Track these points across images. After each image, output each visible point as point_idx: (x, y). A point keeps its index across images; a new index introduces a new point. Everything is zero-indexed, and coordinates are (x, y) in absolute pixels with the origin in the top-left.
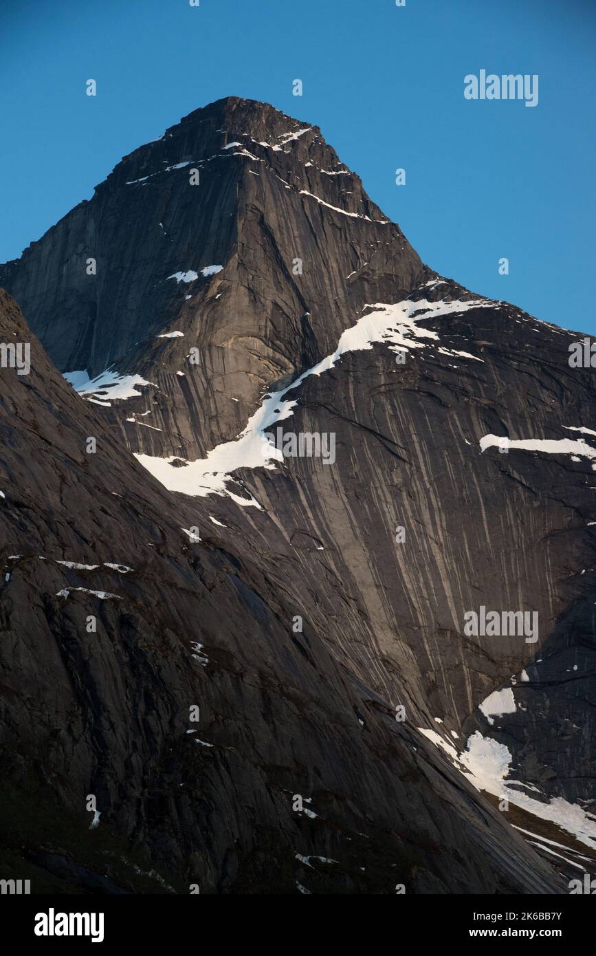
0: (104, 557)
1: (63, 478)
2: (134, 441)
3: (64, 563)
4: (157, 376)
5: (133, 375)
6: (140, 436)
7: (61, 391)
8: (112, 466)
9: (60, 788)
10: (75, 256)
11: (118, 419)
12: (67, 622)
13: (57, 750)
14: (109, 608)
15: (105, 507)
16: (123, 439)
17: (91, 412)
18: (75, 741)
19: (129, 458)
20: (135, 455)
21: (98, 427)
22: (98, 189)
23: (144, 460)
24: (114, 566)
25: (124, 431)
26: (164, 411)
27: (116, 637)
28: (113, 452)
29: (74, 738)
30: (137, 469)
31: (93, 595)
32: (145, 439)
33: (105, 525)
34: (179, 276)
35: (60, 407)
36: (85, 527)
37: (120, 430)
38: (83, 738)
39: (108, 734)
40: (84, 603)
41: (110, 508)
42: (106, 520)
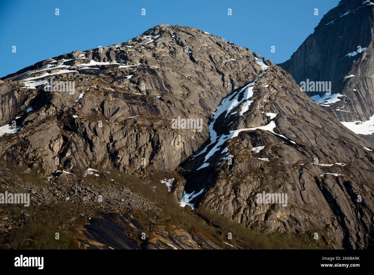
0: (335, 161)
1: (315, 135)
2: (340, 117)
3: (320, 165)
4: (346, 92)
5: (336, 94)
6: (342, 115)
7: (310, 103)
8: (333, 127)
9: (333, 245)
10: (310, 55)
11: (333, 110)
12: (325, 186)
13: (330, 232)
14: (340, 179)
15: (333, 143)
16: (336, 117)
17: (322, 109)
18: (336, 228)
19: (339, 124)
20: (341, 122)
21: (326, 114)
22: (315, 29)
23: (345, 124)
24: (340, 164)
25: (336, 114)
26: (350, 105)
27: (344, 190)
28: (333, 123)
29: (335, 227)
30: (343, 127)
31: (333, 175)
32: (344, 116)
33: (334, 149)
34: (350, 54)
35: (311, 109)
36: (326, 151)
37: (334, 114)
38: (338, 227)
39: (348, 225)
40: (330, 178)
41: (334, 143)
42: (334, 148)
